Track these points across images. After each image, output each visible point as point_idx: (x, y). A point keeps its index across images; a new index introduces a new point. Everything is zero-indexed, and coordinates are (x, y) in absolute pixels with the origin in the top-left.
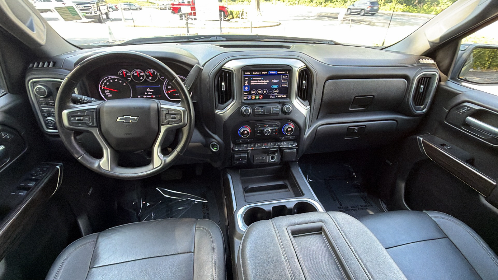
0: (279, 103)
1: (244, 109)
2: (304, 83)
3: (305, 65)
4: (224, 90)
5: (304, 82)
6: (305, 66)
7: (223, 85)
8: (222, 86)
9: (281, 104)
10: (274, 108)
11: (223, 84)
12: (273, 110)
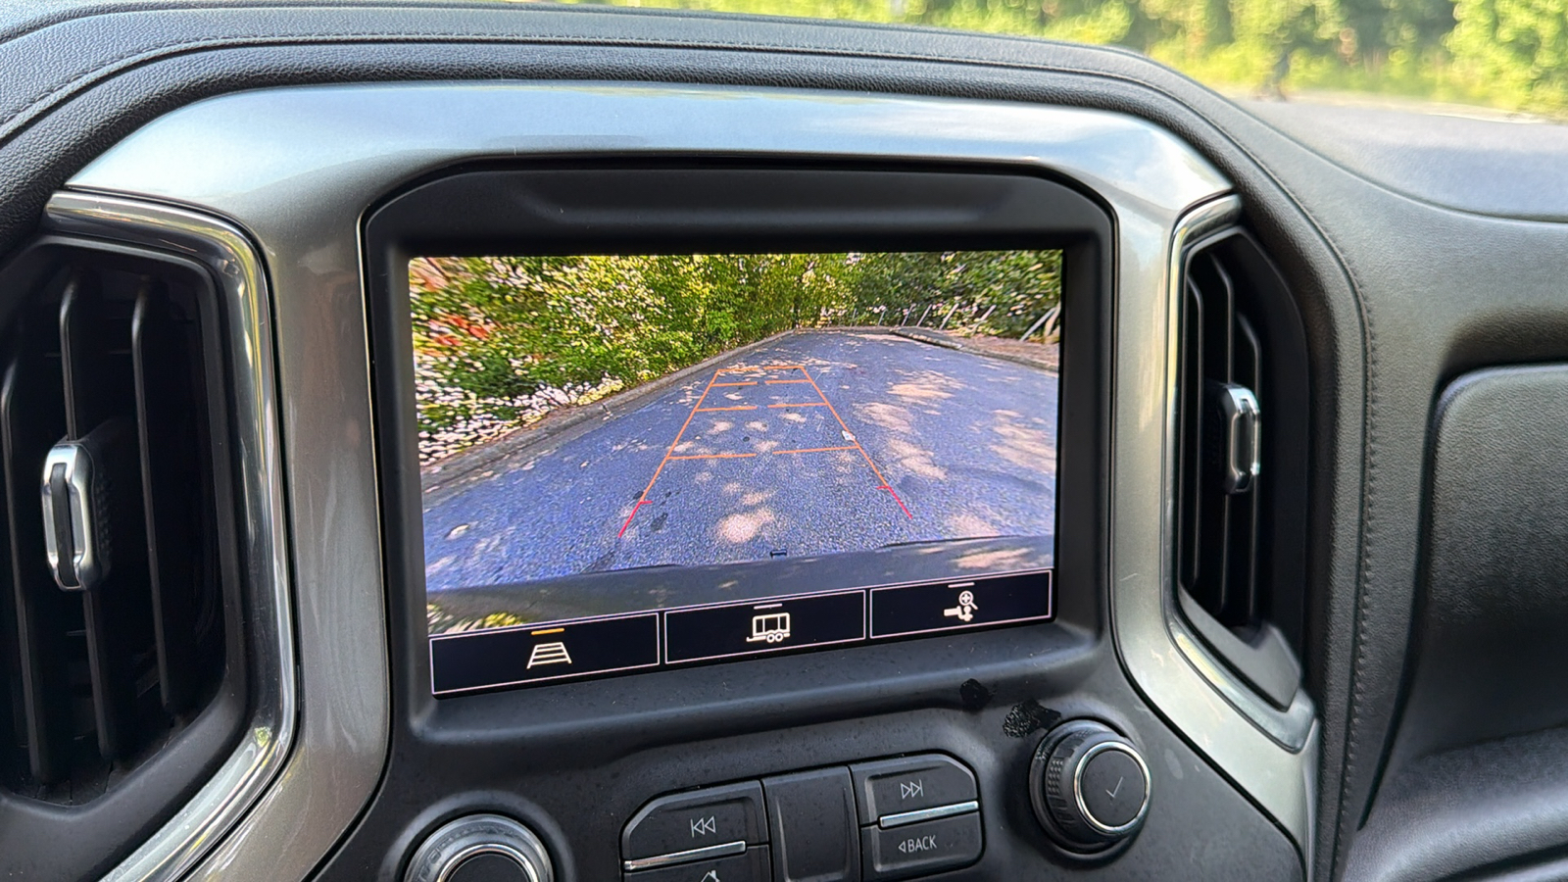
0: (972, 699)
1: (447, 849)
2: (1238, 404)
3: (1223, 185)
4: (83, 559)
5: (1242, 398)
6: (1230, 203)
7: (65, 491)
8: (48, 504)
9: (997, 717)
10: (912, 789)
11: (64, 461)
12: (888, 820)
